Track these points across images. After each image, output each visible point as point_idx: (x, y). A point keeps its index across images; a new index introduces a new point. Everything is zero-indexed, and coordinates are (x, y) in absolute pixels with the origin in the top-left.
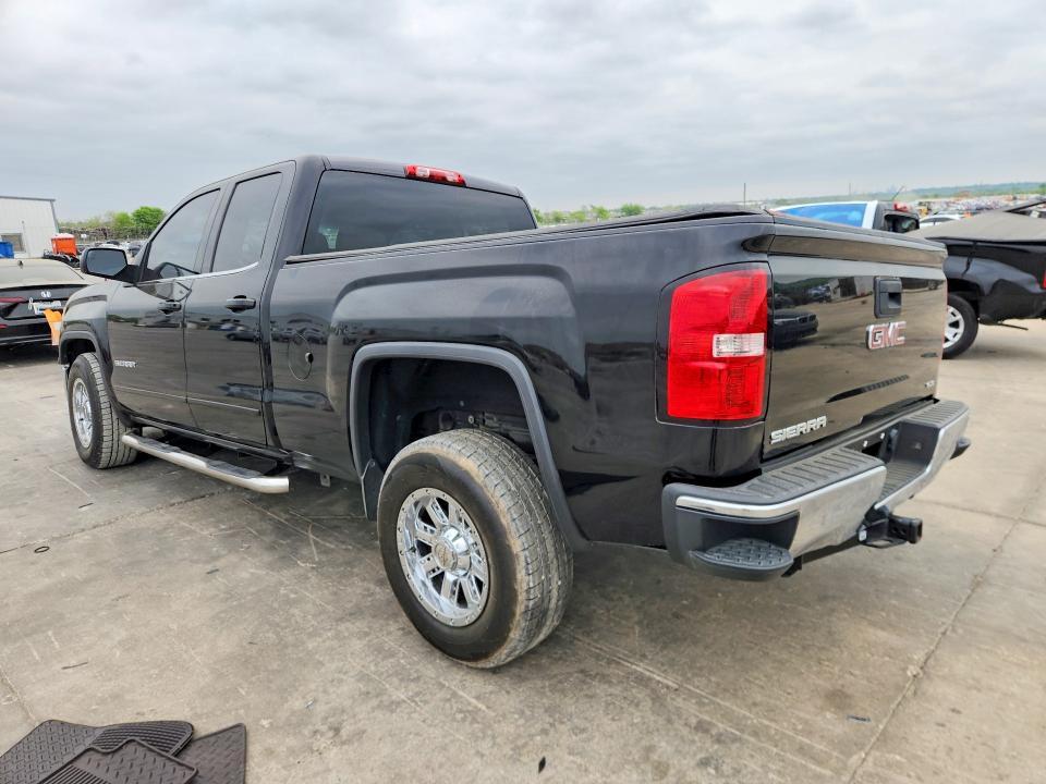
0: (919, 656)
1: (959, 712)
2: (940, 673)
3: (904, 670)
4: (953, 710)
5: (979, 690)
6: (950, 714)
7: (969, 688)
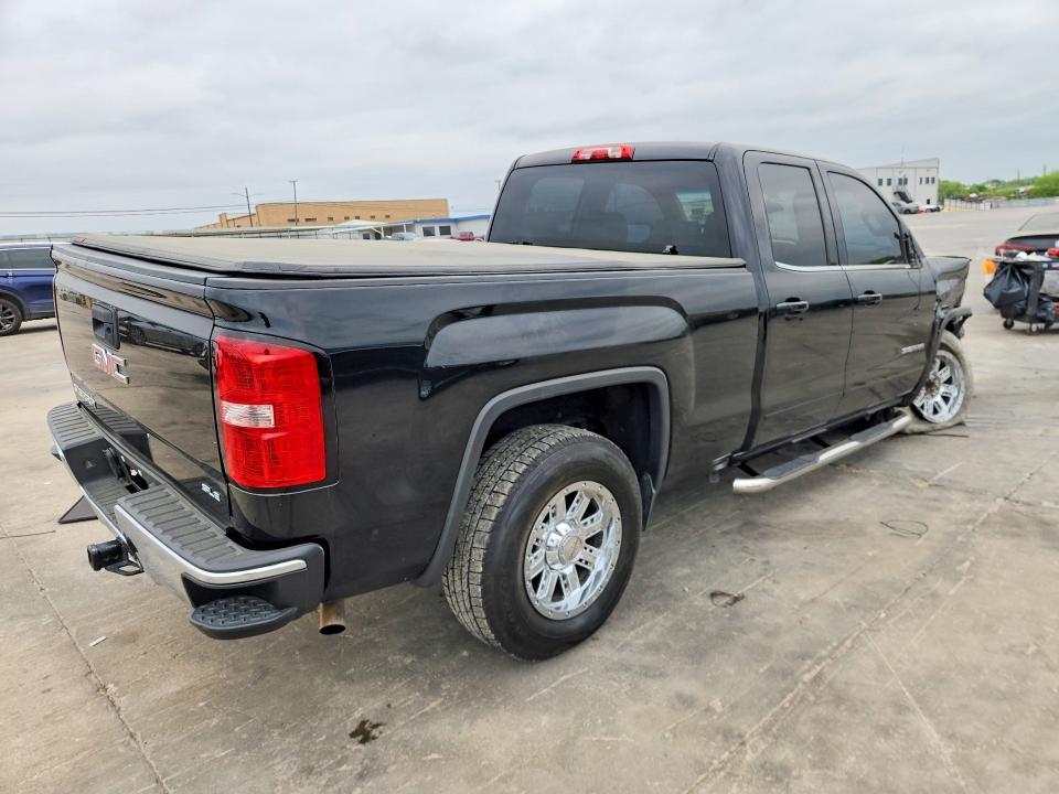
0: (122, 702)
1: (44, 692)
2: (89, 704)
3: (116, 684)
4: (49, 690)
5: (46, 717)
6: (48, 687)
7: (55, 712)
